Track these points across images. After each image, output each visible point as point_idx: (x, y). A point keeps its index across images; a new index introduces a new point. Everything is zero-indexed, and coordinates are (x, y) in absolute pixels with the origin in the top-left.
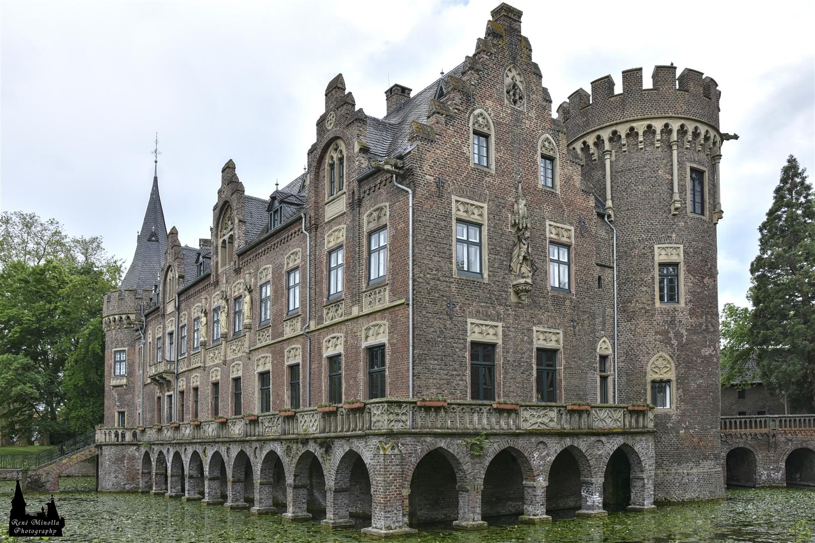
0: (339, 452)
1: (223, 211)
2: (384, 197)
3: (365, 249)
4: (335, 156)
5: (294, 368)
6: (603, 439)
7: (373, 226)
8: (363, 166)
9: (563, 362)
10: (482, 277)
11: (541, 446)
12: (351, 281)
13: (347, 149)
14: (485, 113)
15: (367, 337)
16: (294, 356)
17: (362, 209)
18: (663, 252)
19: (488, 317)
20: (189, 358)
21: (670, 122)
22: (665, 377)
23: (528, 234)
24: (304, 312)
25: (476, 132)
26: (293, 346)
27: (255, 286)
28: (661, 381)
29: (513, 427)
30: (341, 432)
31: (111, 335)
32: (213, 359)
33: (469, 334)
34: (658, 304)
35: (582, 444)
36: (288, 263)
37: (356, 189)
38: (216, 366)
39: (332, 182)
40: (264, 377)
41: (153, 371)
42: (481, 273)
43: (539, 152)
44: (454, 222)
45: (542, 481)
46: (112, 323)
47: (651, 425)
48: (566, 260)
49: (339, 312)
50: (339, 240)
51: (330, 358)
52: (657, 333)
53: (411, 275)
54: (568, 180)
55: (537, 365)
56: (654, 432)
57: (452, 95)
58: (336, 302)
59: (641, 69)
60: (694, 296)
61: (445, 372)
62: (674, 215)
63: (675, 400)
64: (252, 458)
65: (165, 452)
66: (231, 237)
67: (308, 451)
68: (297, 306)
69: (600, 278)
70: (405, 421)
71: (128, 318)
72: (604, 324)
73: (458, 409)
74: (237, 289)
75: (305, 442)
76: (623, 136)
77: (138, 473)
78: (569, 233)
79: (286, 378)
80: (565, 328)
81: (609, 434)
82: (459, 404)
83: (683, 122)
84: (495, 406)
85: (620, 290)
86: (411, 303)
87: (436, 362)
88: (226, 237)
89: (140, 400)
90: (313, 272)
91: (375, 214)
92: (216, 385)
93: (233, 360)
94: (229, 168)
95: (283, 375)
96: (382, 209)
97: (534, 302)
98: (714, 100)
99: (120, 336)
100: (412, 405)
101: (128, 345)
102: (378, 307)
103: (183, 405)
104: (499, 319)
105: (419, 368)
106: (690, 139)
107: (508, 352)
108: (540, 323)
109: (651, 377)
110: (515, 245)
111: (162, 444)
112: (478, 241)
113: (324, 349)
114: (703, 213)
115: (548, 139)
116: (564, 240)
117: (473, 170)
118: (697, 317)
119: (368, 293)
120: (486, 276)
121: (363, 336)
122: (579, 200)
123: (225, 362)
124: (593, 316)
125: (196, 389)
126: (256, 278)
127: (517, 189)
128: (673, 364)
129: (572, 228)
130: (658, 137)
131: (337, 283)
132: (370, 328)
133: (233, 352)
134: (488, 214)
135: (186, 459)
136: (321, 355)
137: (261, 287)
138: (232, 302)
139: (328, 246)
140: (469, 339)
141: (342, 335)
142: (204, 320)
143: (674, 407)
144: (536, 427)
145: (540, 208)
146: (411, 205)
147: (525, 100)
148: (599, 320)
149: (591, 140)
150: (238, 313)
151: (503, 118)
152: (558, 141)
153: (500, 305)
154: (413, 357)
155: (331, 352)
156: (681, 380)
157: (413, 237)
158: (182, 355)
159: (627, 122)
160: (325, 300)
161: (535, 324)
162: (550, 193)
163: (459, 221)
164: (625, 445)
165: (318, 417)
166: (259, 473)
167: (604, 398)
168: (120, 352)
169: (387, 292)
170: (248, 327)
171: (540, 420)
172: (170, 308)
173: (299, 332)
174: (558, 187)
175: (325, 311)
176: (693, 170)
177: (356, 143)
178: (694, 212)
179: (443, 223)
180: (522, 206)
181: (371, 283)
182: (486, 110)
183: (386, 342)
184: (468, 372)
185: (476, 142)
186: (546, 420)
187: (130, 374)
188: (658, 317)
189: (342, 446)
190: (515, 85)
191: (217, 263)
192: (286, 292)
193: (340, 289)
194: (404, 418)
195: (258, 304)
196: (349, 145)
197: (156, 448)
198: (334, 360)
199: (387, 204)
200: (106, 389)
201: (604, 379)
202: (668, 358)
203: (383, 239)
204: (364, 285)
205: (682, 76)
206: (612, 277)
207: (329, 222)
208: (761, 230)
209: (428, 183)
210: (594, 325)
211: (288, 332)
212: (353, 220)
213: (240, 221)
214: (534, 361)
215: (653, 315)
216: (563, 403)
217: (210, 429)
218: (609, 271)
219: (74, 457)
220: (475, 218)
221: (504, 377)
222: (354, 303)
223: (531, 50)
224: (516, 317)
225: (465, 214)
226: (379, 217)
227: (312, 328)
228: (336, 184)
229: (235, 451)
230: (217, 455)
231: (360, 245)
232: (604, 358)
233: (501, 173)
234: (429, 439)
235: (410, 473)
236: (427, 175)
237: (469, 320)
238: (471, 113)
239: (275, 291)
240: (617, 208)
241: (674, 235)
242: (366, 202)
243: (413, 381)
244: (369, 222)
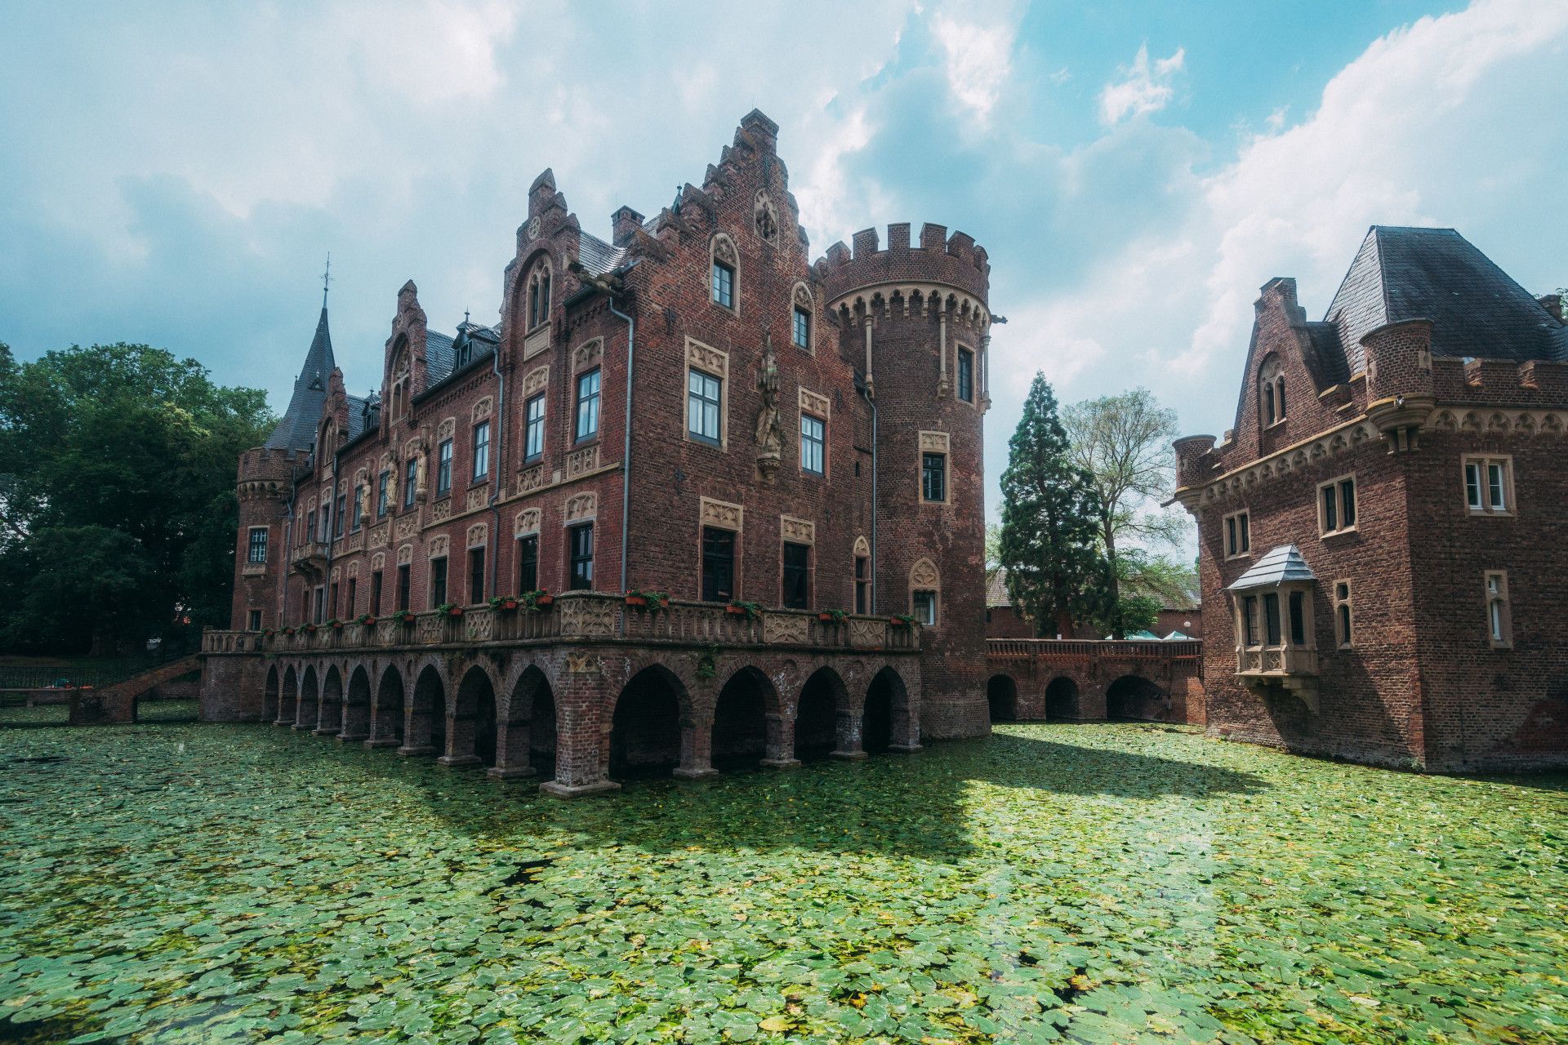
0: (518, 666)
1: (399, 348)
2: (598, 328)
3: (572, 396)
4: (539, 275)
5: (477, 554)
6: (863, 659)
7: (584, 366)
8: (573, 288)
9: (815, 561)
10: (721, 446)
11: (789, 666)
12: (553, 438)
13: (555, 265)
14: (730, 240)
15: (570, 513)
16: (479, 536)
17: (572, 345)
18: (928, 440)
19: (726, 496)
20: (347, 540)
21: (938, 289)
22: (930, 587)
23: (776, 398)
24: (493, 479)
25: (718, 262)
26: (477, 524)
27: (434, 444)
28: (925, 592)
29: (755, 640)
30: (521, 638)
31: (246, 508)
32: (377, 541)
33: (702, 515)
34: (921, 501)
35: (838, 664)
36: (476, 416)
37: (562, 318)
38: (380, 550)
39: (534, 310)
40: (439, 564)
41: (297, 556)
42: (719, 440)
43: (793, 302)
44: (686, 370)
45: (789, 713)
46: (249, 492)
47: (916, 644)
48: (820, 438)
49: (537, 479)
50: (541, 386)
51: (524, 541)
52: (920, 534)
53: (628, 430)
54: (824, 342)
55: (785, 563)
56: (919, 653)
57: (689, 208)
58: (533, 466)
59: (908, 224)
60: (961, 494)
61: (670, 563)
62: (941, 398)
63: (939, 616)
64: (403, 675)
65: (296, 666)
66: (407, 381)
67: (476, 667)
68: (486, 470)
69: (857, 464)
70: (611, 624)
71: (274, 485)
72: (861, 518)
73: (683, 613)
74: (409, 447)
75: (473, 652)
76: (887, 301)
77: (260, 696)
78: (824, 405)
79: (466, 567)
80: (818, 520)
81: (870, 652)
82: (684, 605)
83: (952, 291)
84: (730, 610)
85: (879, 480)
86: (627, 467)
87: (657, 549)
88: (401, 381)
89: (283, 596)
90: (506, 426)
91: (586, 351)
92: (378, 575)
93: (402, 543)
94: (408, 292)
95: (463, 563)
96: (595, 344)
97: (782, 483)
98: (984, 273)
99: (260, 508)
100: (619, 603)
101: (271, 522)
102: (587, 473)
103: (335, 603)
104: (739, 501)
105: (635, 556)
106: (959, 312)
107: (749, 544)
108: (788, 511)
109: (914, 586)
110: (761, 410)
111: (292, 655)
112: (716, 399)
113: (516, 528)
114: (970, 400)
115: (802, 289)
116: (819, 413)
117: (713, 308)
118: (964, 518)
119: (574, 455)
120: (725, 443)
121: (566, 511)
122: (837, 367)
123: (391, 545)
124: (848, 509)
125: (353, 581)
126: (435, 435)
127: (765, 341)
128: (937, 573)
129: (828, 400)
130: (926, 306)
131: (537, 440)
132: (575, 502)
133: (405, 532)
134: (730, 367)
135: (321, 677)
136: (511, 535)
137: (442, 446)
138: (403, 466)
139: (524, 394)
140: (701, 523)
141: (539, 510)
142: (367, 489)
143: (938, 624)
144: (782, 640)
145: (792, 371)
146: (631, 338)
147: (778, 236)
148: (856, 514)
149: (850, 302)
150: (410, 480)
151: (752, 251)
152: (814, 292)
153: (741, 483)
154: (628, 540)
155: (525, 532)
156: (948, 593)
157: (633, 381)
158: (338, 535)
159: (892, 283)
160: (519, 463)
161: (783, 512)
162: (802, 354)
163: (693, 369)
164: (888, 668)
165: (491, 617)
166: (412, 697)
167: (861, 607)
168: (259, 530)
169: (598, 454)
170: (423, 499)
171: (787, 632)
172: (327, 474)
173: (486, 506)
174: (813, 348)
175: (519, 479)
176: (961, 349)
177: (565, 258)
178: (961, 397)
179: (672, 369)
180: (770, 363)
181: (578, 442)
182: (732, 237)
183: (595, 520)
184: (700, 565)
185: (717, 274)
186: (795, 632)
187: (272, 561)
188: (921, 516)
189: (521, 659)
190: (766, 215)
191: (388, 414)
192: (471, 452)
193: (539, 449)
194: (606, 620)
195: (436, 469)
196: (556, 262)
197: (285, 661)
198: (527, 544)
199: (602, 338)
200: (236, 579)
201: (861, 586)
202: (932, 564)
203: (595, 384)
204: (569, 444)
205: (952, 240)
206: (871, 463)
207: (529, 361)
208: (1011, 443)
209: (654, 314)
210: (851, 519)
211: (473, 506)
212: (558, 360)
213: (418, 360)
214: (781, 557)
215: (916, 513)
216: (815, 610)
217: (354, 634)
218: (867, 457)
219: (161, 671)
220: (713, 368)
221: (745, 576)
222: (555, 467)
223: (787, 176)
224: (761, 501)
225: (701, 362)
226: (591, 356)
227: (503, 500)
228: (539, 313)
229: (383, 664)
230: (360, 671)
231: (566, 391)
232: (861, 561)
233: (747, 318)
234: (641, 652)
235: (614, 700)
236: (654, 304)
237: (703, 499)
238: (712, 236)
239: (458, 452)
240: (877, 383)
241: (940, 421)
242: (576, 337)
243: (627, 572)
244: (578, 362)
